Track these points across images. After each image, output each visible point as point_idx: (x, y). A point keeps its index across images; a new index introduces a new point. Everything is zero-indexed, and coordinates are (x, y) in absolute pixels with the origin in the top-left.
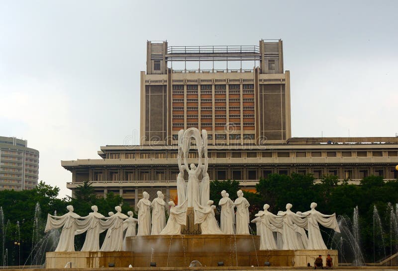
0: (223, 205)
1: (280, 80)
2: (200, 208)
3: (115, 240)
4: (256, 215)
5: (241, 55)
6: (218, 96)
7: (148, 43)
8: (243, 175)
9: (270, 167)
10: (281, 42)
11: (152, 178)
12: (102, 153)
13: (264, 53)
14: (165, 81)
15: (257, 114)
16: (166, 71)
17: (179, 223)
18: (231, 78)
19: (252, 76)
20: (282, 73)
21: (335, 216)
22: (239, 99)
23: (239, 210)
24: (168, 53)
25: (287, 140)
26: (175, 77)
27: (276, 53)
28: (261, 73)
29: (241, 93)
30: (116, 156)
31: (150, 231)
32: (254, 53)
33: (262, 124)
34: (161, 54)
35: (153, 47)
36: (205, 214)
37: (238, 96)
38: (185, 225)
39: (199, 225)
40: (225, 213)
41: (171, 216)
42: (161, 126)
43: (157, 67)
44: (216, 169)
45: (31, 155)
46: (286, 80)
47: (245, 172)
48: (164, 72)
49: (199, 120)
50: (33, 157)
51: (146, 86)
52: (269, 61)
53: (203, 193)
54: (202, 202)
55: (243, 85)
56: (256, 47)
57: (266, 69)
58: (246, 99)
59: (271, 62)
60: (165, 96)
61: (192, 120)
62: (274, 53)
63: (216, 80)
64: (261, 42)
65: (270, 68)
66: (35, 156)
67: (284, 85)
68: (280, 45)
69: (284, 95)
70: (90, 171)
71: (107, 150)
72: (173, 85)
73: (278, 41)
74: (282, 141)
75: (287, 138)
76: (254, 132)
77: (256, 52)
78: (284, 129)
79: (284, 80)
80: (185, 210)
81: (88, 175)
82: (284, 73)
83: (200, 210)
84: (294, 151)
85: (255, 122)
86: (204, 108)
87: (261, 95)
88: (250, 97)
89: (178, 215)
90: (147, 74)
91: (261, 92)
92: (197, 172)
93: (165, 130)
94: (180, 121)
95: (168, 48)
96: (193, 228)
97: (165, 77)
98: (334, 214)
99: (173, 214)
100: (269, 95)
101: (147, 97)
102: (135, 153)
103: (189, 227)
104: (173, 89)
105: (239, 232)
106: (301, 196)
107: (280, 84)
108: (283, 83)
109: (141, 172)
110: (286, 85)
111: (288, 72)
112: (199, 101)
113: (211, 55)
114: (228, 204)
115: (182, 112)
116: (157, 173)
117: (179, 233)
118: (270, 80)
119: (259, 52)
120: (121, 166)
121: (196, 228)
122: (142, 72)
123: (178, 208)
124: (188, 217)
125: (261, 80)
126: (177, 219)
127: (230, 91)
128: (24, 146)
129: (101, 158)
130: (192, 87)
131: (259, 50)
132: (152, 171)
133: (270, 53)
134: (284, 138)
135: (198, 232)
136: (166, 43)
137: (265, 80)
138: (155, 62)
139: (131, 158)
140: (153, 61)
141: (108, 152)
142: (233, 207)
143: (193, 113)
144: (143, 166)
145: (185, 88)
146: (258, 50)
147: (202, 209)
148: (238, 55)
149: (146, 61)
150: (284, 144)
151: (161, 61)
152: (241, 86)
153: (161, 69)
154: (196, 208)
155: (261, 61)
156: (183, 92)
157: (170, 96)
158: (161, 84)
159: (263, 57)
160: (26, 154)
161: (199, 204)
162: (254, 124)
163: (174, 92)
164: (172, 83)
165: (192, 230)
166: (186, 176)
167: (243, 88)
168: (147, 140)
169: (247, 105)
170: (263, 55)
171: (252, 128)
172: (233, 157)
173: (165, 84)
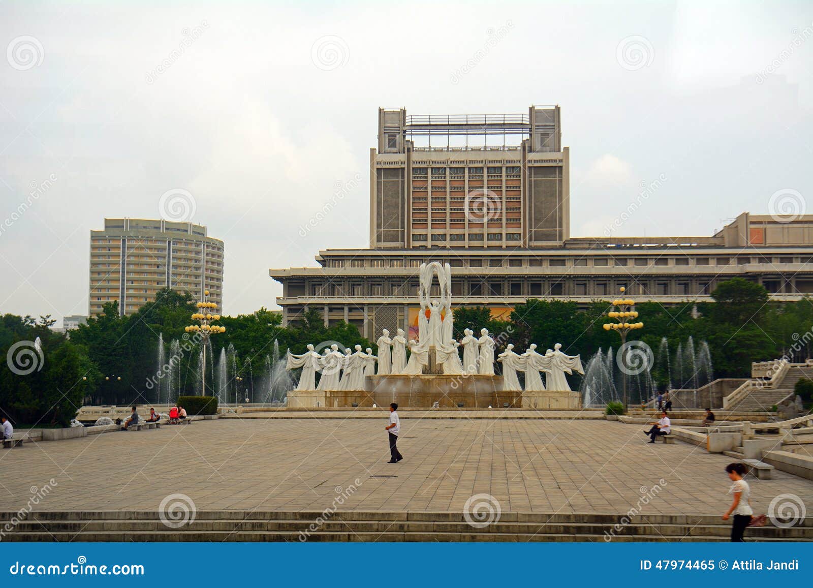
0: (466, 344)
1: (555, 161)
2: (442, 347)
3: (355, 380)
4: (499, 355)
5: (504, 127)
6: (472, 183)
7: (381, 111)
8: (503, 290)
9: (539, 279)
10: (558, 109)
11: (386, 292)
12: (322, 259)
13: (535, 124)
14: (403, 163)
15: (525, 206)
16: (404, 148)
17: (420, 362)
18: (491, 158)
19: (518, 156)
20: (559, 151)
21: (579, 358)
22: (501, 187)
23: (483, 349)
24: (407, 124)
25: (564, 241)
26: (415, 157)
27: (552, 124)
28: (530, 151)
29: (504, 178)
30: (339, 263)
31: (391, 371)
32: (522, 124)
33: (530, 219)
34: (397, 125)
35: (386, 116)
36: (448, 354)
37: (499, 182)
38: (427, 364)
39: (441, 365)
40: (468, 352)
41: (412, 356)
42: (396, 222)
43: (392, 143)
44: (468, 281)
45: (213, 248)
46: (564, 161)
47: (506, 286)
48: (401, 149)
49: (448, 214)
50: (216, 251)
51: (378, 169)
52: (542, 134)
53: (445, 330)
54: (445, 341)
55: (507, 168)
56: (524, 116)
57: (537, 145)
58: (510, 187)
59: (544, 135)
60: (403, 182)
61: (438, 215)
62: (547, 124)
63: (471, 162)
64: (531, 109)
65: (543, 144)
66: (219, 249)
67: (561, 167)
68: (556, 113)
69: (561, 181)
70: (307, 283)
71: (327, 256)
72: (413, 168)
73: (554, 108)
74: (557, 243)
75: (564, 238)
76: (521, 231)
77: (524, 122)
78: (561, 226)
79: (561, 161)
80: (426, 349)
81: (304, 287)
82: (562, 151)
83: (442, 350)
84: (571, 258)
85: (522, 218)
86: (454, 198)
87: (530, 181)
88: (515, 184)
89: (419, 354)
90: (379, 153)
91: (530, 176)
92: (440, 308)
93: (403, 227)
94: (422, 215)
95: (407, 118)
96: (435, 367)
97: (402, 157)
98: (579, 355)
99: (415, 353)
100: (541, 181)
101: (379, 183)
102: (363, 260)
103: (430, 367)
104: (413, 174)
105: (482, 373)
106: (559, 328)
107: (556, 167)
108: (560, 164)
109: (372, 285)
110: (564, 168)
111: (567, 149)
112: (448, 190)
113: (464, 127)
114: (471, 343)
115: (425, 204)
116: (393, 285)
117: (420, 373)
118: (542, 161)
119: (528, 123)
120: (345, 277)
121: (438, 368)
122: (372, 150)
123: (419, 347)
124: (430, 357)
125: (530, 161)
126: (418, 358)
127: (488, 176)
128: (203, 235)
129: (320, 266)
130: (439, 171)
131: (528, 120)
132: (386, 283)
133: (543, 124)
134: (561, 239)
135: (440, 372)
136: (404, 112)
137: (536, 161)
138: (389, 136)
139: (358, 266)
140: (387, 135)
141: (329, 258)
142: (477, 346)
143: (440, 206)
144: (374, 278)
145: (429, 171)
146: (526, 121)
147: (444, 348)
148: (500, 127)
149: (378, 134)
150: (560, 248)
151: (398, 136)
152: (504, 170)
153: (397, 146)
154: (438, 348)
155: (531, 135)
156: (426, 177)
157: (409, 181)
158: (397, 166)
159: (534, 130)
160: (207, 246)
161: (441, 343)
162: (520, 220)
163: (414, 177)
164: (412, 166)
165: (433, 370)
166: (428, 314)
167: (506, 172)
168: (379, 240)
169: (512, 194)
170: (534, 127)
171: (518, 225)
172: (491, 265)
173: (403, 166)
